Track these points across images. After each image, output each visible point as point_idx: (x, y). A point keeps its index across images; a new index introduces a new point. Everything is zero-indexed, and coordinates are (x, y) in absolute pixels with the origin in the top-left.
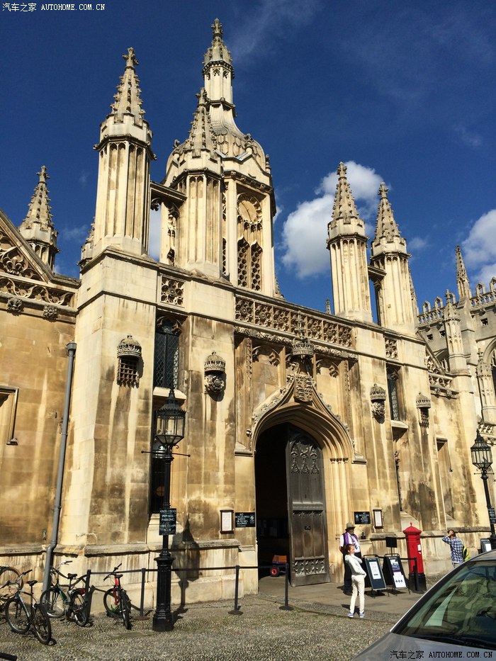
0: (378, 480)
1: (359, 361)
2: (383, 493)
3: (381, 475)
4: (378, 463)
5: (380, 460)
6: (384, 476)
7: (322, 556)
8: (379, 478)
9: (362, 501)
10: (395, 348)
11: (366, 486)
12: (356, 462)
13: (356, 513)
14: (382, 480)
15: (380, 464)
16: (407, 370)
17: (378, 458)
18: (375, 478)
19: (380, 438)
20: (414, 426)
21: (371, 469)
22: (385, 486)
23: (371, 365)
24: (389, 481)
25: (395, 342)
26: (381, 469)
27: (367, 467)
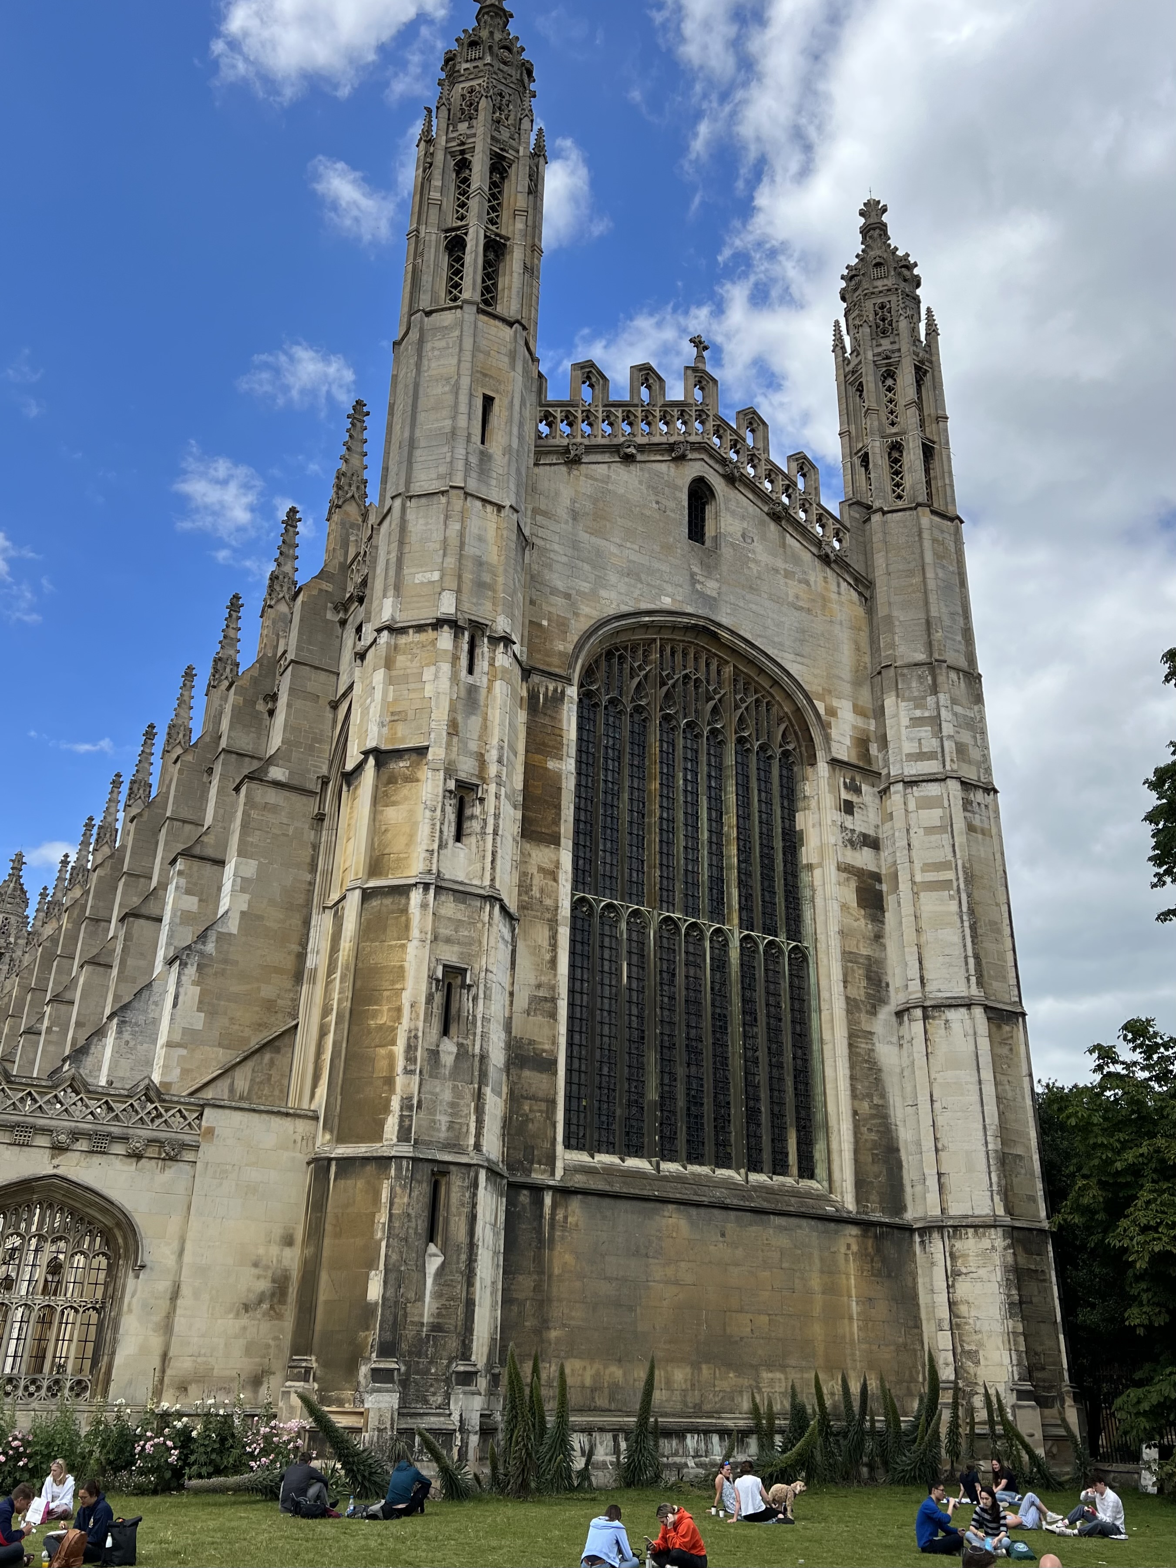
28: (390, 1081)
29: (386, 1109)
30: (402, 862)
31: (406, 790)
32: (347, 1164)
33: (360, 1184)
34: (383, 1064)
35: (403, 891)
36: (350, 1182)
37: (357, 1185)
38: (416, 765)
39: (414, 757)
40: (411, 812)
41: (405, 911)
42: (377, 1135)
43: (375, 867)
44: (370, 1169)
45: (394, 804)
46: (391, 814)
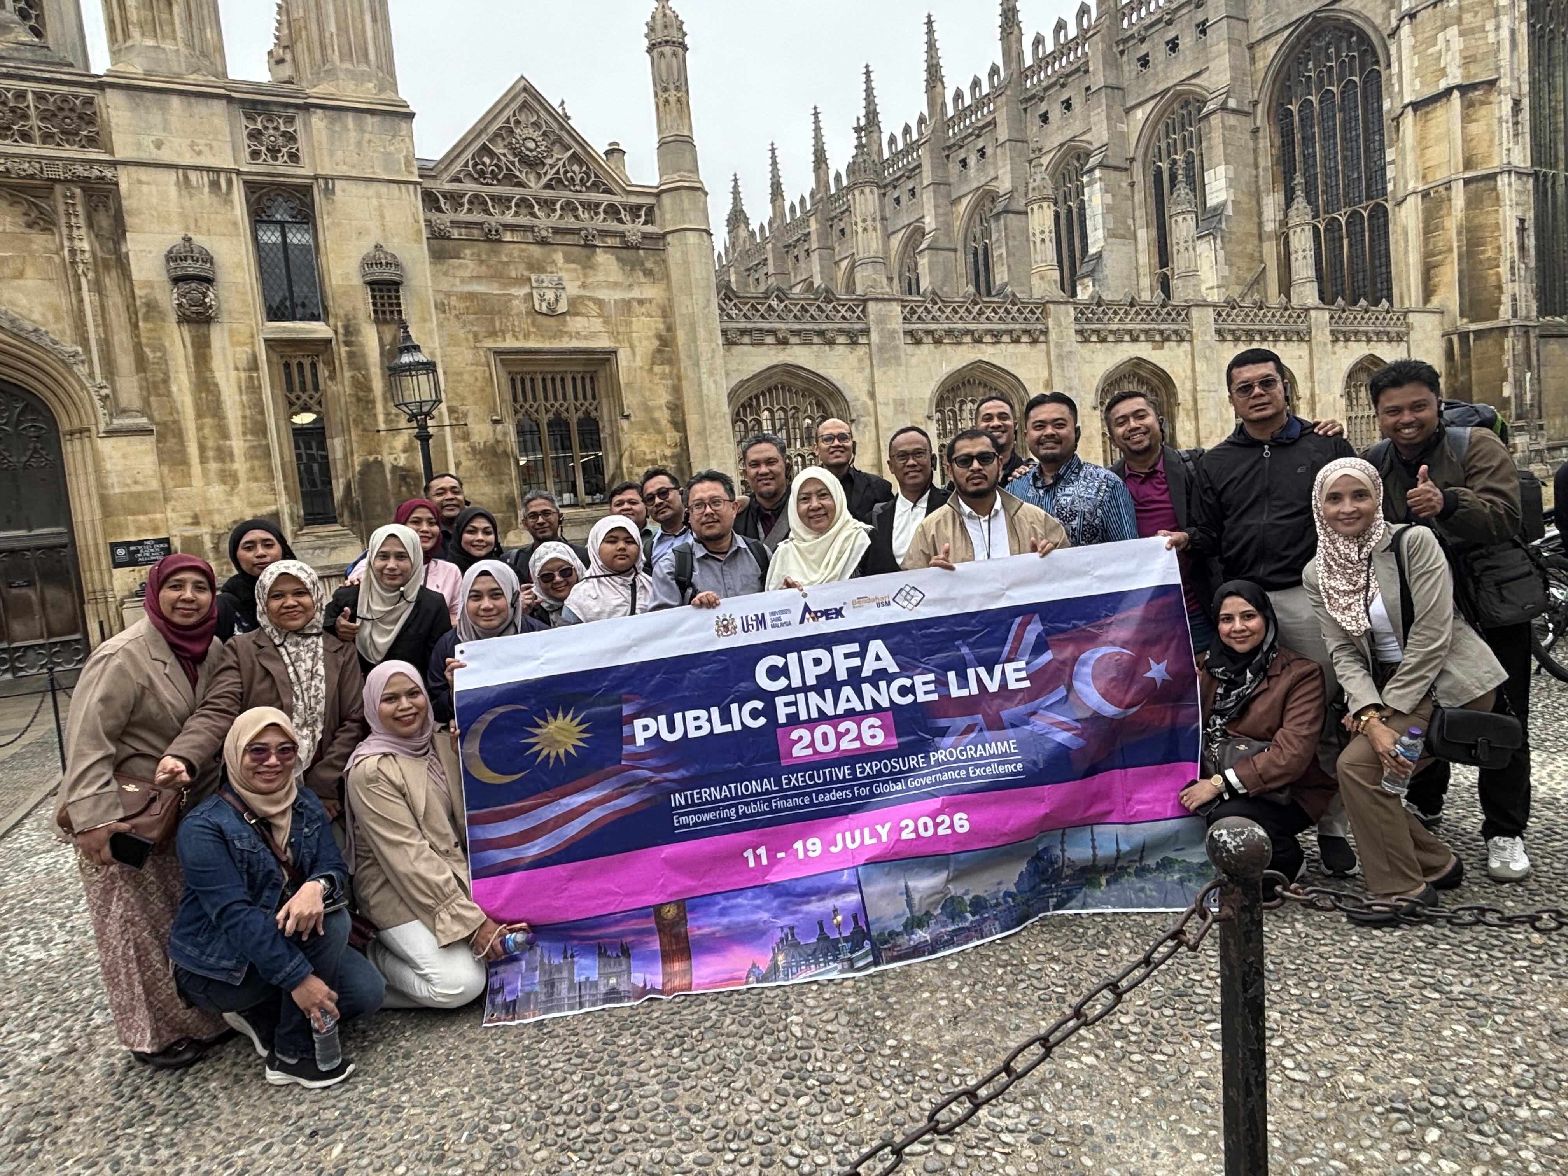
0: (196, 468)
1: (123, 186)
2: (216, 491)
3: (210, 454)
4: (200, 428)
5: (209, 421)
6: (224, 455)
7: (77, 636)
8: (203, 460)
9: (142, 518)
10: (291, 138)
11: (155, 485)
12: (112, 433)
13: (114, 546)
14: (213, 466)
15: (207, 431)
16: (329, 192)
17: (199, 415)
18: (184, 462)
19: (211, 371)
20: (350, 332)
21: (171, 442)
22: (228, 478)
23: (173, 191)
24: (240, 466)
25: (290, 120)
26: (210, 443)
27: (158, 441)
28: (1499, 287)
29: (1499, 302)
30: (1487, 158)
31: (1483, 111)
32: (1479, 334)
33: (1490, 342)
34: (1493, 280)
35: (1492, 177)
36: (1483, 342)
37: (1488, 344)
38: (1488, 92)
39: (1486, 87)
40: (1489, 125)
41: (1495, 189)
42: (1495, 315)
43: (1468, 164)
44: (1495, 334)
45: (1475, 121)
46: (1474, 128)
